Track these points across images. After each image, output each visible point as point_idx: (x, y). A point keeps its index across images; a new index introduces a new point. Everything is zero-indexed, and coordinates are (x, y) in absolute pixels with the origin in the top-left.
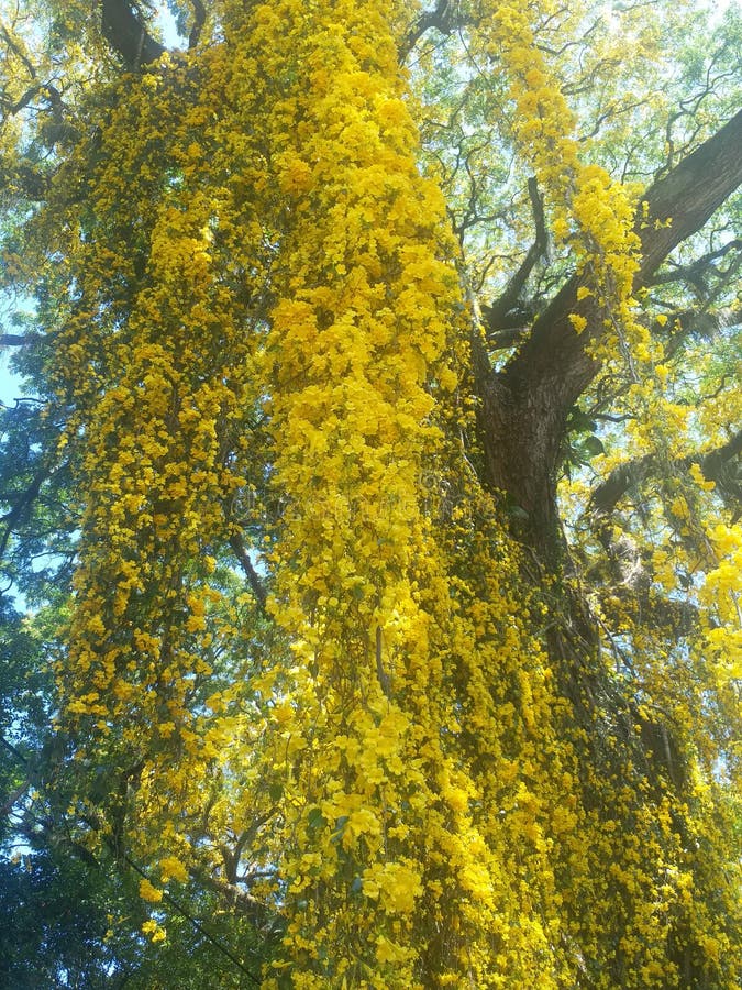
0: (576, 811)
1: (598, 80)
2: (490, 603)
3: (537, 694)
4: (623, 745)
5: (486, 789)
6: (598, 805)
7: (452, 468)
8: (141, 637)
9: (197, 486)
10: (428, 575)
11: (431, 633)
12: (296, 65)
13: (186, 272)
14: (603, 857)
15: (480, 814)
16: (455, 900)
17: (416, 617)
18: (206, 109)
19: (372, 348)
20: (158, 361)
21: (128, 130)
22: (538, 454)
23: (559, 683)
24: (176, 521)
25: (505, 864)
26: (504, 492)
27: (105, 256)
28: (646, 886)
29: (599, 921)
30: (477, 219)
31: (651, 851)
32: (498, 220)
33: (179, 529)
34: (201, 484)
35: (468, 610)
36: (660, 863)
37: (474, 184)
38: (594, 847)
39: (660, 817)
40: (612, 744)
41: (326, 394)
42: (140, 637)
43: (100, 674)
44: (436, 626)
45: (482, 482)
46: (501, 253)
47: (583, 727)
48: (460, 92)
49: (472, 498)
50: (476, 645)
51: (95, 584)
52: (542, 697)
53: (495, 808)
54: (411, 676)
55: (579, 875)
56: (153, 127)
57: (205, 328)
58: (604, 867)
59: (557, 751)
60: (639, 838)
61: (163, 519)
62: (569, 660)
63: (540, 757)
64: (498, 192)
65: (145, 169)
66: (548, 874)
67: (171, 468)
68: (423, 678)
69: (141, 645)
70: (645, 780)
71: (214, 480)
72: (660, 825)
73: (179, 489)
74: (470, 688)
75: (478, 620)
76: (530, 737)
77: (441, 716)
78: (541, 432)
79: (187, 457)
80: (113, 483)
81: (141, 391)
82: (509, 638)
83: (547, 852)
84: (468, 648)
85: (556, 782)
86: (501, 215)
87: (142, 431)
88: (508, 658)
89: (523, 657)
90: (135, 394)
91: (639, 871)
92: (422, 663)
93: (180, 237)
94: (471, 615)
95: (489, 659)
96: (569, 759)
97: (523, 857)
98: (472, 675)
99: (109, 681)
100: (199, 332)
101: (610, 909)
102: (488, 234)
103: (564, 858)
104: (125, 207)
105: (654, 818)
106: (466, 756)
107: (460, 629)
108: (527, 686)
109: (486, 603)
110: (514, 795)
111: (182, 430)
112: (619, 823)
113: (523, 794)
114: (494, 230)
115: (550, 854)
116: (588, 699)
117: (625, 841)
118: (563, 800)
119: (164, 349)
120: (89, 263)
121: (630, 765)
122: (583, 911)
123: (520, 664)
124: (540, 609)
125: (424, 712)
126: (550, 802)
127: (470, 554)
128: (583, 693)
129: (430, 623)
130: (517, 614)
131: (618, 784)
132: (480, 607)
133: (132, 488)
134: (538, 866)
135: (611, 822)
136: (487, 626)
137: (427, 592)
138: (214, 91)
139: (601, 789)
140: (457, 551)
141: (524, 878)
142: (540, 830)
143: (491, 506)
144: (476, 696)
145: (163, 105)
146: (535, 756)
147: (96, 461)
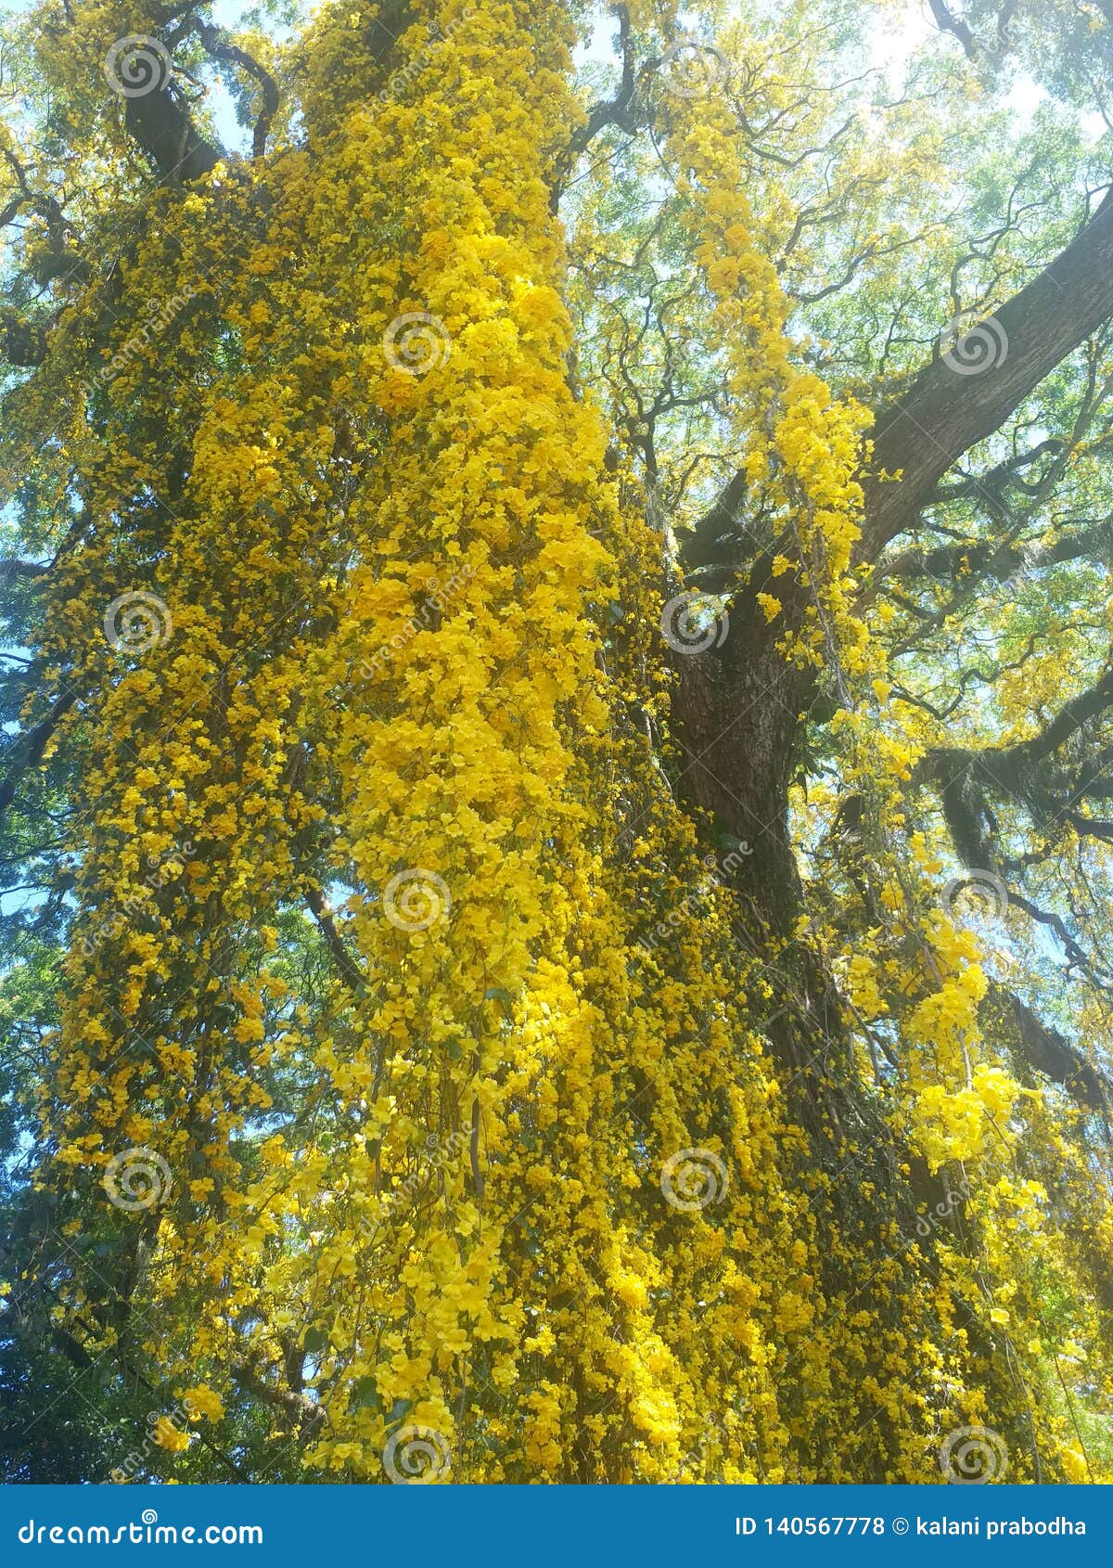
0: (813, 1299)
1: (852, 205)
2: (688, 984)
3: (756, 1120)
4: (883, 1195)
5: (678, 1270)
6: (846, 1288)
7: (634, 777)
8: (167, 1047)
9: (252, 819)
10: (596, 946)
11: (597, 1035)
12: (402, 212)
13: (243, 498)
14: (853, 1367)
15: (667, 1309)
16: (626, 1445)
17: (575, 1012)
18: (277, 250)
19: (491, 662)
20: (198, 631)
21: (162, 274)
22: (760, 755)
23: (790, 1103)
24: (221, 872)
25: (704, 1383)
26: (711, 814)
27: (124, 463)
28: (916, 1410)
29: (845, 1466)
30: (674, 402)
31: (923, 1355)
32: (705, 404)
33: (225, 884)
34: (258, 815)
35: (656, 996)
36: (936, 1373)
37: (669, 350)
38: (840, 1352)
39: (938, 1304)
40: (868, 1193)
41: (425, 736)
42: (165, 1050)
43: (105, 1105)
44: (606, 1026)
45: (678, 798)
46: (708, 451)
47: (825, 1169)
48: (652, 213)
49: (662, 824)
50: (667, 1050)
51: (98, 967)
52: (763, 1125)
53: (689, 1301)
54: (565, 1103)
55: (814, 1396)
56: (200, 276)
57: (268, 582)
58: (853, 1382)
59: (786, 1207)
60: (906, 1336)
61: (200, 868)
62: (803, 1065)
63: (760, 1218)
64: (707, 363)
65: (186, 339)
66: (768, 1397)
67: (215, 792)
68: (584, 1106)
69: (166, 1062)
70: (915, 1248)
71: (277, 810)
72: (937, 1316)
73: (227, 822)
74: (655, 1117)
75: (671, 1010)
76: (745, 1187)
77: (610, 1162)
78: (764, 722)
79: (238, 775)
80: (125, 816)
81: (172, 676)
82: (716, 1037)
83: (767, 1365)
84: (653, 1056)
85: (784, 1255)
86: (710, 397)
87: (174, 736)
88: (714, 1069)
89: (736, 1065)
90: (162, 680)
91: (906, 1387)
92: (582, 1083)
93: (236, 443)
94: (659, 1004)
95: (685, 1071)
96: (803, 1217)
97: (732, 1372)
98: (659, 1097)
99: (118, 1115)
100: (261, 588)
101: (863, 1446)
102: (690, 423)
103: (793, 1370)
104: (156, 389)
105: (928, 1306)
106: (649, 1221)
107: (642, 1027)
108: (741, 1108)
109: (681, 985)
110: (719, 1279)
111: (232, 736)
112: (876, 1314)
113: (732, 1276)
114: (699, 418)
115: (772, 1367)
116: (833, 1126)
117: (885, 1341)
118: (791, 1283)
119: (208, 612)
120: (100, 474)
121: (894, 1225)
122: (822, 1451)
123: (731, 1076)
124: (763, 989)
125: (585, 1159)
126: (774, 1286)
127: (660, 909)
128: (825, 1116)
129: (597, 1021)
130: (727, 999)
131: (877, 1254)
132: (673, 990)
133: (154, 823)
134: (754, 1385)
135: (864, 1313)
136: (683, 1020)
137: (594, 972)
138: (289, 224)
139: (850, 1262)
140: (641, 905)
141: (731, 1405)
142: (757, 1331)
143: (690, 835)
144: (664, 1130)
145: (215, 243)
146: (752, 1216)
147: (102, 782)
